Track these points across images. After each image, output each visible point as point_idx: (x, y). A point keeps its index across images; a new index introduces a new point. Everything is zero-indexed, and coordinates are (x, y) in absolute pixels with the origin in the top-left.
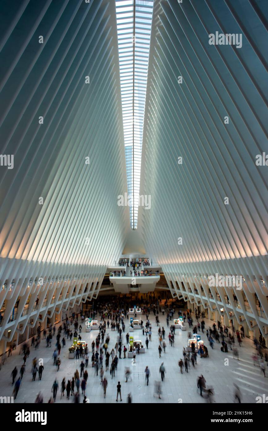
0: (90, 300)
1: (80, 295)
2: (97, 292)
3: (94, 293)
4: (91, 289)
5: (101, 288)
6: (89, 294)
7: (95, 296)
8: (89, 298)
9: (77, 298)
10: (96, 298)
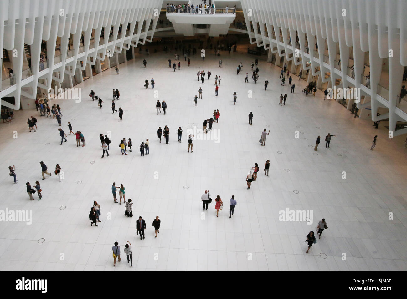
0: (143, 43)
1: (128, 38)
2: (151, 33)
3: (148, 34)
4: (143, 30)
5: (157, 28)
6: (140, 36)
7: (148, 38)
8: (141, 40)
9: (125, 41)
10: (151, 41)
